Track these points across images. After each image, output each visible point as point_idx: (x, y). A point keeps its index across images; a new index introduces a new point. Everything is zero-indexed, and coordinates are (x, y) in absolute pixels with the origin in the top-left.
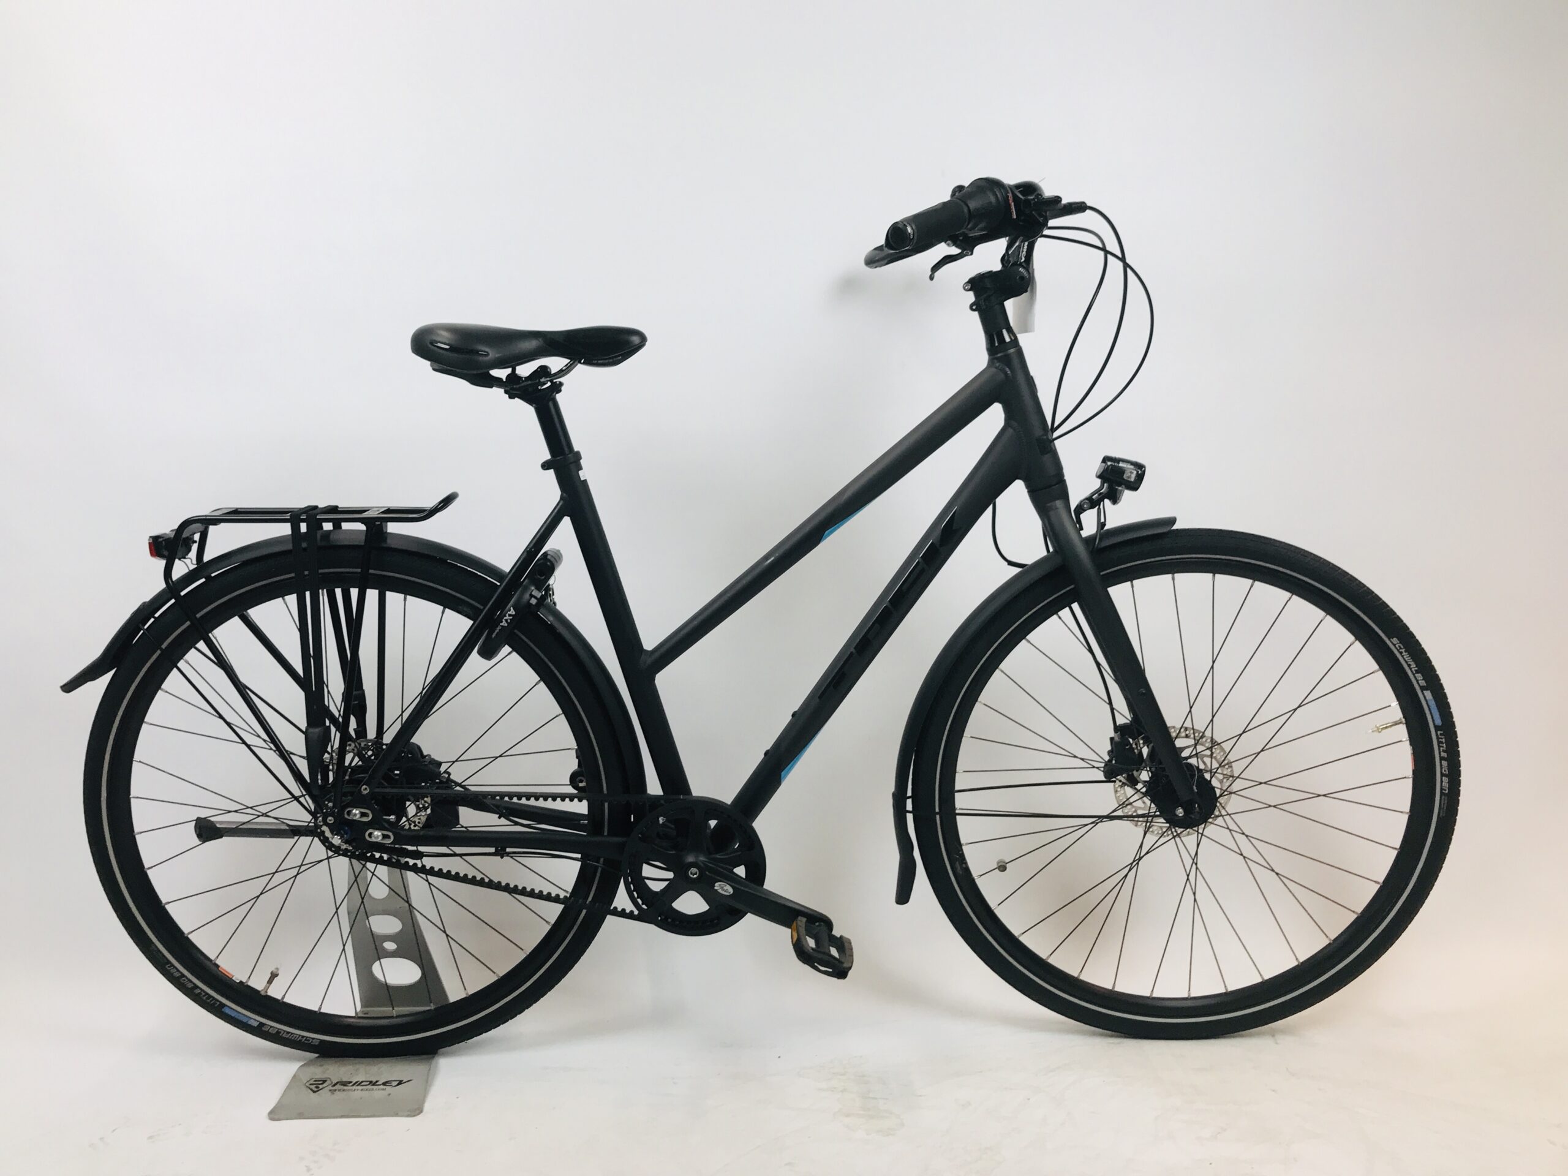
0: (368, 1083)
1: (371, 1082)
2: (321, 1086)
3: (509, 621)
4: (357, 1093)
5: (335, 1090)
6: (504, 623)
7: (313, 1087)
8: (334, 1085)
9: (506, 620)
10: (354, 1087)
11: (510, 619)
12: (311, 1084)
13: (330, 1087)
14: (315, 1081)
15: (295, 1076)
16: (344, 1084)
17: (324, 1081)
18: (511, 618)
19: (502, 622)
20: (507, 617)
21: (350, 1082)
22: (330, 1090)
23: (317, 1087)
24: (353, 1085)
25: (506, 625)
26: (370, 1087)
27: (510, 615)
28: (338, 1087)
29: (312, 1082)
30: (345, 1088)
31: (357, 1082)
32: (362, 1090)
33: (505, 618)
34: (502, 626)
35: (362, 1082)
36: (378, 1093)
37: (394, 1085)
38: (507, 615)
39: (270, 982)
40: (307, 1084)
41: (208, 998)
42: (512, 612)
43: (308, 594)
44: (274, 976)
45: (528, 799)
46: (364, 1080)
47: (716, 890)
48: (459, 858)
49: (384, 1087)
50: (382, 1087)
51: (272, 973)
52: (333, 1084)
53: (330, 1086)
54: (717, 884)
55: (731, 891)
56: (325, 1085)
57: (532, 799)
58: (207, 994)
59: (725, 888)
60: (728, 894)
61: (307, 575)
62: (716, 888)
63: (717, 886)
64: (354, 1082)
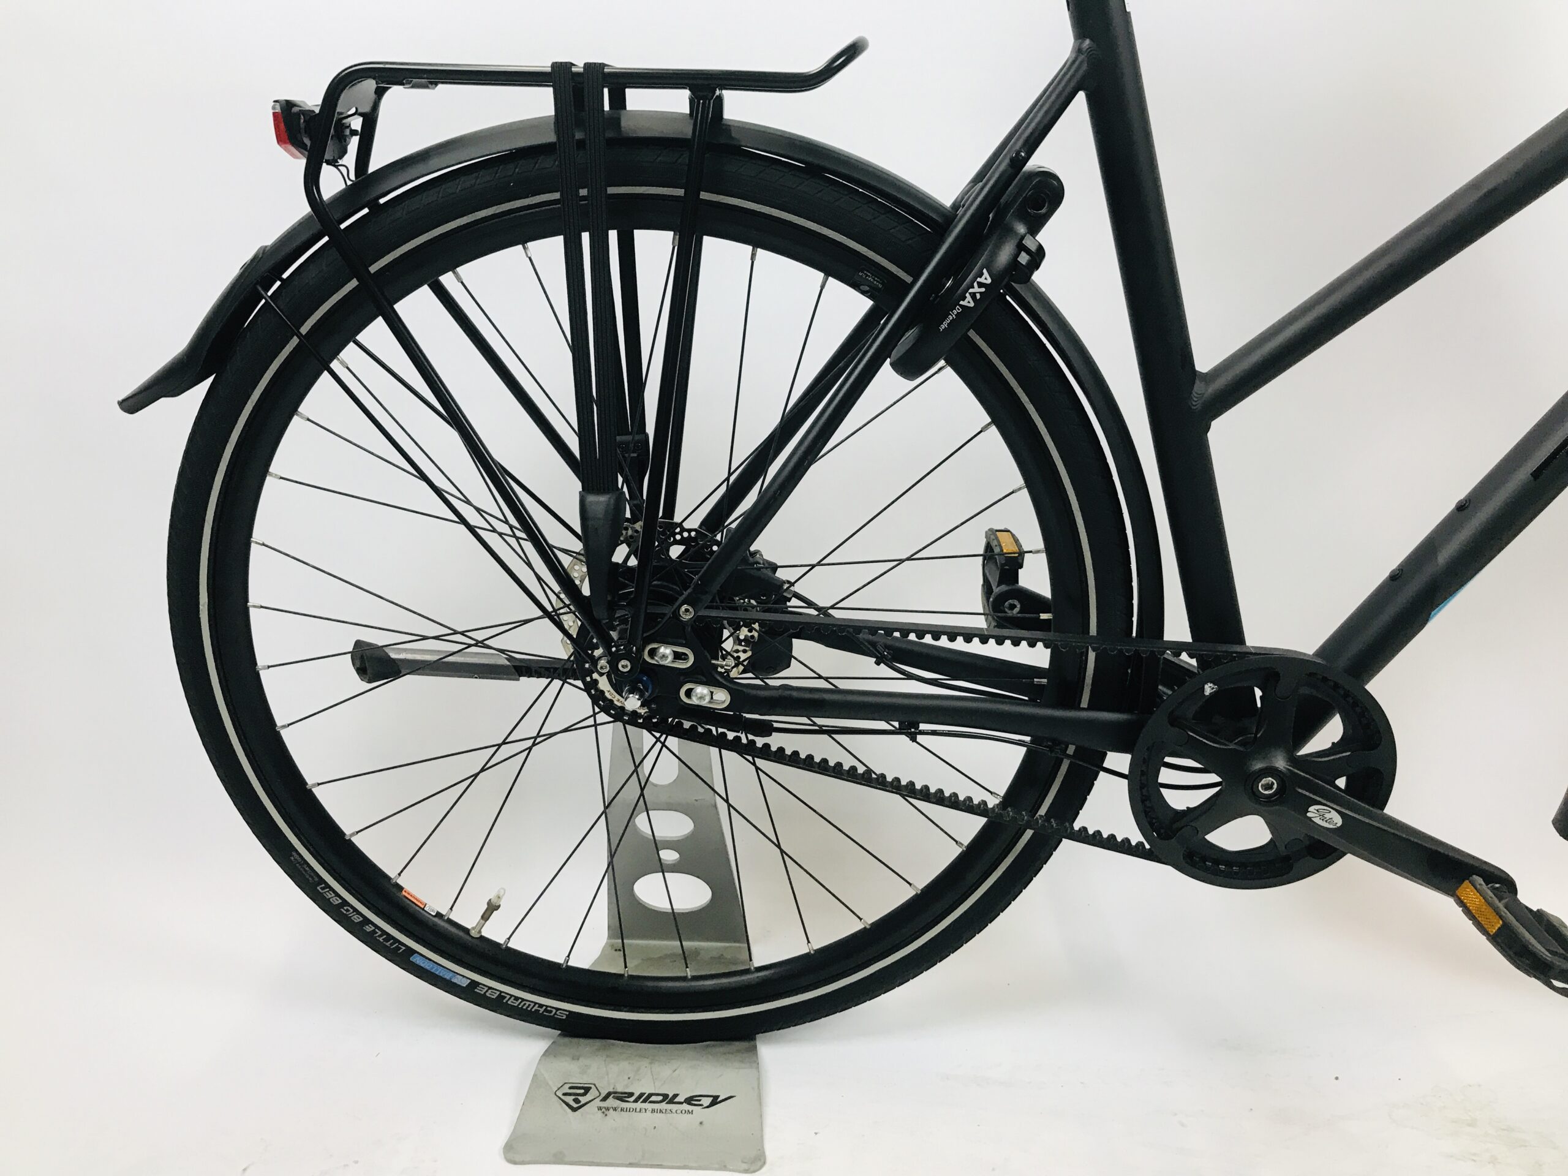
0: (660, 1098)
1: (665, 1096)
2: (583, 1100)
3: (978, 296)
4: (645, 1117)
5: (608, 1109)
6: (968, 302)
7: (570, 1100)
8: (605, 1099)
9: (973, 295)
10: (639, 1105)
11: (981, 293)
12: (565, 1094)
13: (598, 1103)
14: (570, 1088)
15: (535, 1075)
16: (623, 1097)
17: (587, 1090)
18: (983, 290)
19: (964, 298)
20: (976, 289)
21: (631, 1095)
22: (600, 1108)
23: (577, 1101)
24: (636, 1101)
25: (972, 304)
26: (664, 1106)
27: (980, 285)
28: (611, 1102)
29: (566, 1090)
30: (624, 1105)
31: (642, 1095)
32: (653, 1111)
33: (971, 290)
34: (961, 306)
35: (650, 1095)
36: (682, 1119)
37: (705, 1105)
38: (975, 284)
39: (486, 917)
40: (559, 1094)
41: (386, 940)
42: (986, 279)
43: (586, 237)
44: (492, 908)
45: (952, 638)
46: (653, 1092)
47: (1310, 819)
48: (826, 737)
49: (690, 1108)
50: (686, 1107)
51: (489, 903)
52: (603, 1095)
53: (598, 1100)
54: (1311, 809)
55: (1338, 821)
56: (588, 1097)
57: (960, 639)
58: (384, 932)
59: (1328, 816)
60: (1331, 826)
61: (584, 198)
62: (1309, 815)
63: (1313, 812)
64: (636, 1095)
